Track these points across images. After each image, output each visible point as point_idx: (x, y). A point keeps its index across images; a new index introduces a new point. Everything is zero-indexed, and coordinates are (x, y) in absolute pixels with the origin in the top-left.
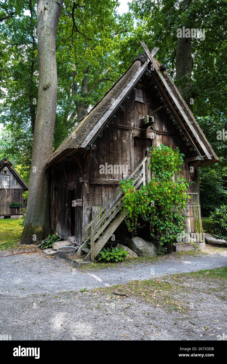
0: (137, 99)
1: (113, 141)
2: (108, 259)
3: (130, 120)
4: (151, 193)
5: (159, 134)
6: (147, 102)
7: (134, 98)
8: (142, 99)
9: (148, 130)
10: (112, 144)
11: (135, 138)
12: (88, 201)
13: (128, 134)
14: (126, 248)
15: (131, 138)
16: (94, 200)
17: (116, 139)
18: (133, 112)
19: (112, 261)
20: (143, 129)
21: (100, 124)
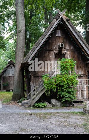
0: (57, 35)
1: (45, 57)
2: (37, 106)
3: (53, 46)
4: (56, 80)
5: (69, 51)
6: (63, 36)
7: (56, 35)
8: (60, 35)
9: (63, 50)
10: (44, 58)
11: (56, 54)
12: (33, 83)
13: (52, 53)
14: (47, 103)
15: (54, 55)
16: (36, 83)
17: (46, 55)
18: (55, 42)
19: (39, 107)
20: (60, 50)
21: (36, 51)
